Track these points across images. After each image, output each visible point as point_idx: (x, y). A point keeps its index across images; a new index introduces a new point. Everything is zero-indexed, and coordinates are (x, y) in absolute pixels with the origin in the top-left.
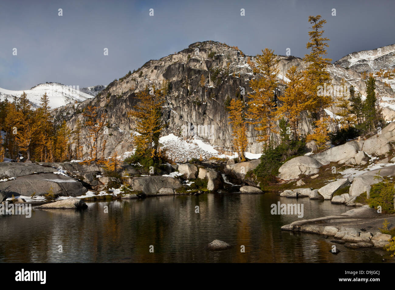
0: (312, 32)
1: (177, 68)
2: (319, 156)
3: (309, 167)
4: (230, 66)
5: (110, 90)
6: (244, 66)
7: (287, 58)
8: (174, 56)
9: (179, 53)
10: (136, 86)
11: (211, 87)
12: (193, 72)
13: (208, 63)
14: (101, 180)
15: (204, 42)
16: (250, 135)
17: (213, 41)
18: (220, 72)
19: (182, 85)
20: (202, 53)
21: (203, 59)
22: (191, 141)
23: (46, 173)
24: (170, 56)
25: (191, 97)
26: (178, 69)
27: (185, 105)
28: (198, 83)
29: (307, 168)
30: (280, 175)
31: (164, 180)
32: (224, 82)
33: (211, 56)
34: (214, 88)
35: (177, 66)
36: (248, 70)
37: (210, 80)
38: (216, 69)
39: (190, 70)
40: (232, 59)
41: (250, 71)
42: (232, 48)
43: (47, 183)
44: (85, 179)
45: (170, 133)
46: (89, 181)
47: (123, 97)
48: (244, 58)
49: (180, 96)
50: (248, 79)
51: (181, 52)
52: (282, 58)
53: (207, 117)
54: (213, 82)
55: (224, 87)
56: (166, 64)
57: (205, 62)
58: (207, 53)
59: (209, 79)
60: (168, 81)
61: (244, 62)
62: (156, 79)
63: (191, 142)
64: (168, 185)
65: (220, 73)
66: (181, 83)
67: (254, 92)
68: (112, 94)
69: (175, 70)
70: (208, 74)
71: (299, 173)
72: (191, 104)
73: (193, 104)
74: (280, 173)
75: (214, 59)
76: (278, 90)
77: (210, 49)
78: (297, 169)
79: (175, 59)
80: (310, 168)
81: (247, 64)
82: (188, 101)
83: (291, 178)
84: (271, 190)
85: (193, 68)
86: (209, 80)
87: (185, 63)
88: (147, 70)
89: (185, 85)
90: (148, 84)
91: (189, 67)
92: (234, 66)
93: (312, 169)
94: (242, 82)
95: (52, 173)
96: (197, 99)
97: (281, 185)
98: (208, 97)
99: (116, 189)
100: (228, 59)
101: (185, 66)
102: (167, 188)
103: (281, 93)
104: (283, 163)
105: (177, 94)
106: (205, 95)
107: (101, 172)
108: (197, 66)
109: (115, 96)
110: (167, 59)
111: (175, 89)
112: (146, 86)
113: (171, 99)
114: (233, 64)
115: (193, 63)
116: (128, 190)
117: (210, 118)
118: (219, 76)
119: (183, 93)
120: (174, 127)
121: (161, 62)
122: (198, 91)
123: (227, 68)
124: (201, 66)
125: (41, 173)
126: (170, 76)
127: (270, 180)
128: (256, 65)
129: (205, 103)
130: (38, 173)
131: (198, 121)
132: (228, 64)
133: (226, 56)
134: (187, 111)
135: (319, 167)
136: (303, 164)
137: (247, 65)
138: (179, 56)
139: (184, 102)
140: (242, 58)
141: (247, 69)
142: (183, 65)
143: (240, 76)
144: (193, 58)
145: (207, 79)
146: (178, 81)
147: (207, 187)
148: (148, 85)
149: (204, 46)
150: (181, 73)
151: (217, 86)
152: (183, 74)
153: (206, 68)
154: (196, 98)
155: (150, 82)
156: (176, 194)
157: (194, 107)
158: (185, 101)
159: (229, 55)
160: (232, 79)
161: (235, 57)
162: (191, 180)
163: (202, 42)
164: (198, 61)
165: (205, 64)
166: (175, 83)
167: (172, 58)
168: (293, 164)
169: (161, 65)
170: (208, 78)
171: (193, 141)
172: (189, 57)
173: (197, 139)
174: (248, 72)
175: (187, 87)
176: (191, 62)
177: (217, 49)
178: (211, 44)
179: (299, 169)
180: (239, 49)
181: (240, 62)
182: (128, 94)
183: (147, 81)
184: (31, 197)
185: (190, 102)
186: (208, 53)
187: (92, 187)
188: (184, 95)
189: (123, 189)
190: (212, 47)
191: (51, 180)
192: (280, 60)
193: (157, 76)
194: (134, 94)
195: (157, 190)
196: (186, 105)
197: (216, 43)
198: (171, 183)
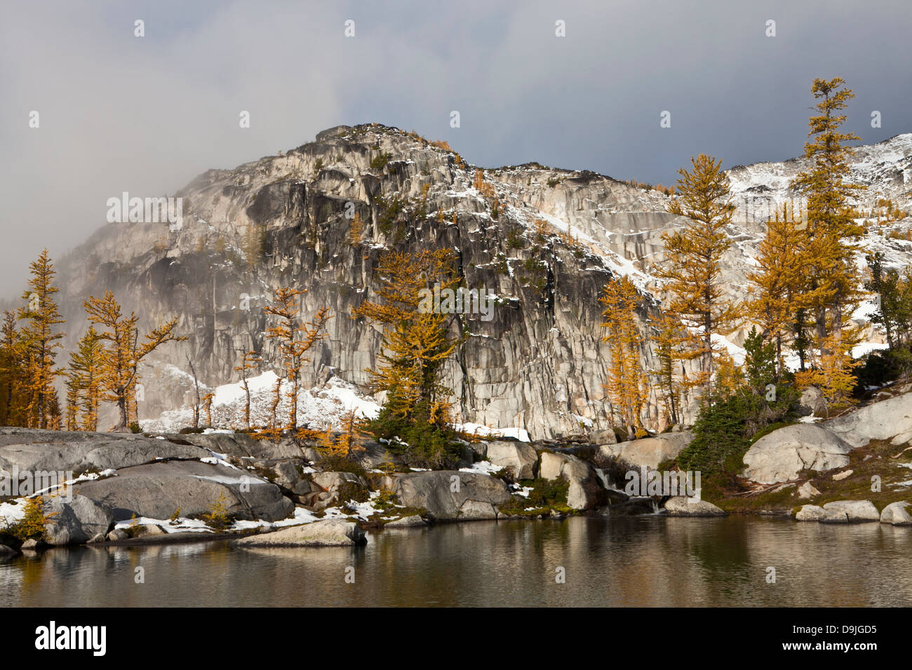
0: (818, 117)
1: (284, 194)
2: (840, 424)
3: (823, 450)
4: (429, 191)
5: (97, 249)
6: (466, 193)
7: (575, 177)
8: (277, 162)
9: (290, 153)
10: (171, 240)
11: (378, 246)
12: (329, 206)
13: (371, 181)
14: (317, 480)
15: (359, 127)
16: (481, 377)
17: (383, 126)
18: (403, 207)
19: (300, 240)
20: (354, 156)
21: (356, 172)
22: (324, 392)
23: (183, 460)
24: (266, 160)
25: (323, 272)
26: (288, 196)
27: (306, 293)
28: (343, 236)
29: (817, 453)
30: (746, 470)
31: (467, 481)
32: (413, 234)
33: (378, 164)
34: (387, 249)
35: (286, 188)
36: (478, 204)
37: (374, 228)
38: (392, 198)
39: (321, 199)
40: (435, 175)
41: (484, 208)
42: (434, 146)
43: (200, 486)
44: (278, 476)
45: (265, 370)
46: (289, 481)
47: (135, 269)
48: (464, 172)
49: (295, 268)
50: (478, 230)
51: (296, 150)
52: (563, 175)
53: (368, 328)
54: (385, 233)
55: (413, 248)
56: (254, 180)
57: (363, 180)
58: (369, 157)
59: (374, 225)
60: (260, 229)
61: (465, 184)
62: (226, 222)
63: (325, 396)
64: (479, 494)
65: (404, 210)
66: (297, 233)
67: (492, 263)
68: (104, 261)
69: (281, 198)
70: (369, 213)
71: (800, 467)
72: (325, 292)
73: (328, 292)
74: (747, 466)
75: (385, 173)
76: (555, 259)
77: (376, 147)
78: (792, 457)
79: (278, 169)
80: (826, 455)
81: (473, 188)
82: (316, 284)
83: (778, 479)
84: (732, 508)
85: (329, 194)
86: (372, 228)
87: (309, 180)
88: (201, 196)
89: (307, 240)
90: (207, 235)
91: (320, 192)
92: (439, 192)
93: (832, 457)
94: (461, 236)
95: (198, 459)
96: (341, 278)
97: (756, 495)
98: (371, 273)
99: (361, 504)
100: (425, 173)
101: (307, 189)
102: (478, 501)
103: (563, 267)
104: (751, 440)
105: (285, 264)
106: (363, 269)
107: (310, 460)
108: (339, 190)
109: (111, 265)
110: (258, 169)
111: (280, 249)
112: (201, 240)
113: (269, 276)
114: (436, 187)
115: (330, 182)
116: (392, 506)
117: (374, 330)
118: (400, 218)
119: (302, 261)
120: (277, 353)
121: (241, 177)
122: (342, 258)
123: (421, 198)
124: (351, 191)
125: (173, 459)
126: (265, 215)
127: (724, 485)
128: (496, 192)
129: (363, 291)
130: (165, 461)
131: (343, 339)
132: (424, 186)
133: (418, 166)
134: (312, 311)
135: (848, 452)
136: (806, 444)
137: (473, 192)
138: (289, 161)
139: (305, 287)
140: (461, 171)
141: (474, 202)
142: (303, 186)
143: (458, 220)
144: (330, 167)
145: (368, 225)
146: (287, 230)
147: (566, 501)
148: (204, 239)
149: (358, 138)
150: (296, 206)
151: (394, 244)
152: (301, 210)
153: (364, 197)
154: (339, 276)
155: (211, 228)
156: (501, 517)
157: (331, 302)
158: (306, 284)
159: (427, 163)
160: (434, 228)
161: (443, 169)
162: (524, 482)
163: (352, 126)
164: (342, 177)
165: (363, 186)
166: (281, 234)
167: (270, 165)
168: (781, 444)
169: (240, 183)
170: (371, 222)
171: (328, 392)
172: (319, 165)
173: (339, 386)
174: (477, 212)
175: (314, 246)
176: (324, 179)
177: (395, 148)
178: (377, 133)
179: (797, 456)
180: (451, 148)
181: (456, 183)
182: (150, 260)
183: (203, 227)
184: (170, 521)
185: (322, 286)
186: (371, 155)
187: (300, 497)
188: (306, 266)
189: (378, 503)
190: (382, 142)
191: (206, 478)
192: (557, 182)
193: (229, 213)
194: (167, 261)
195: (457, 506)
196: (310, 294)
197: (390, 131)
198: (485, 489)
